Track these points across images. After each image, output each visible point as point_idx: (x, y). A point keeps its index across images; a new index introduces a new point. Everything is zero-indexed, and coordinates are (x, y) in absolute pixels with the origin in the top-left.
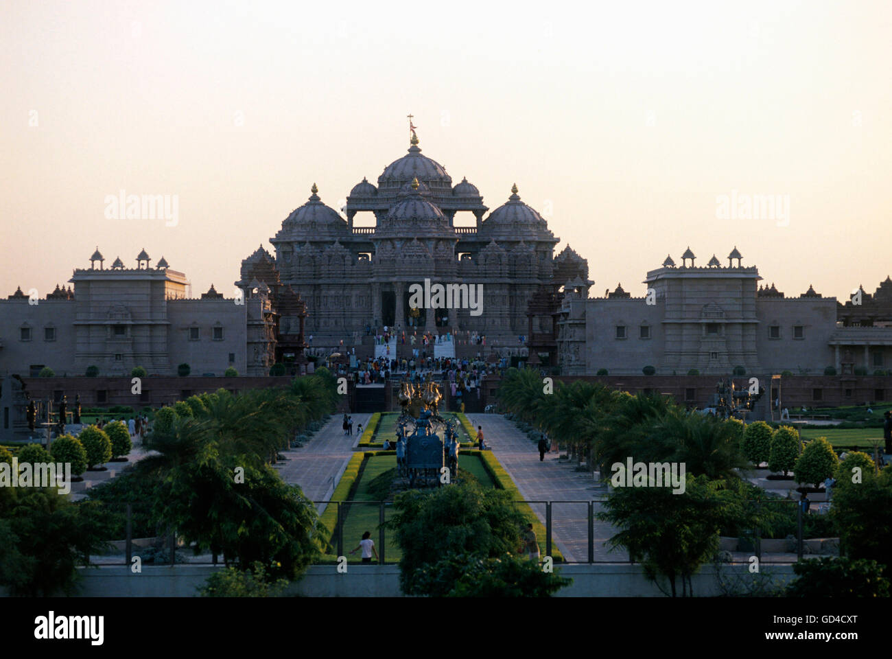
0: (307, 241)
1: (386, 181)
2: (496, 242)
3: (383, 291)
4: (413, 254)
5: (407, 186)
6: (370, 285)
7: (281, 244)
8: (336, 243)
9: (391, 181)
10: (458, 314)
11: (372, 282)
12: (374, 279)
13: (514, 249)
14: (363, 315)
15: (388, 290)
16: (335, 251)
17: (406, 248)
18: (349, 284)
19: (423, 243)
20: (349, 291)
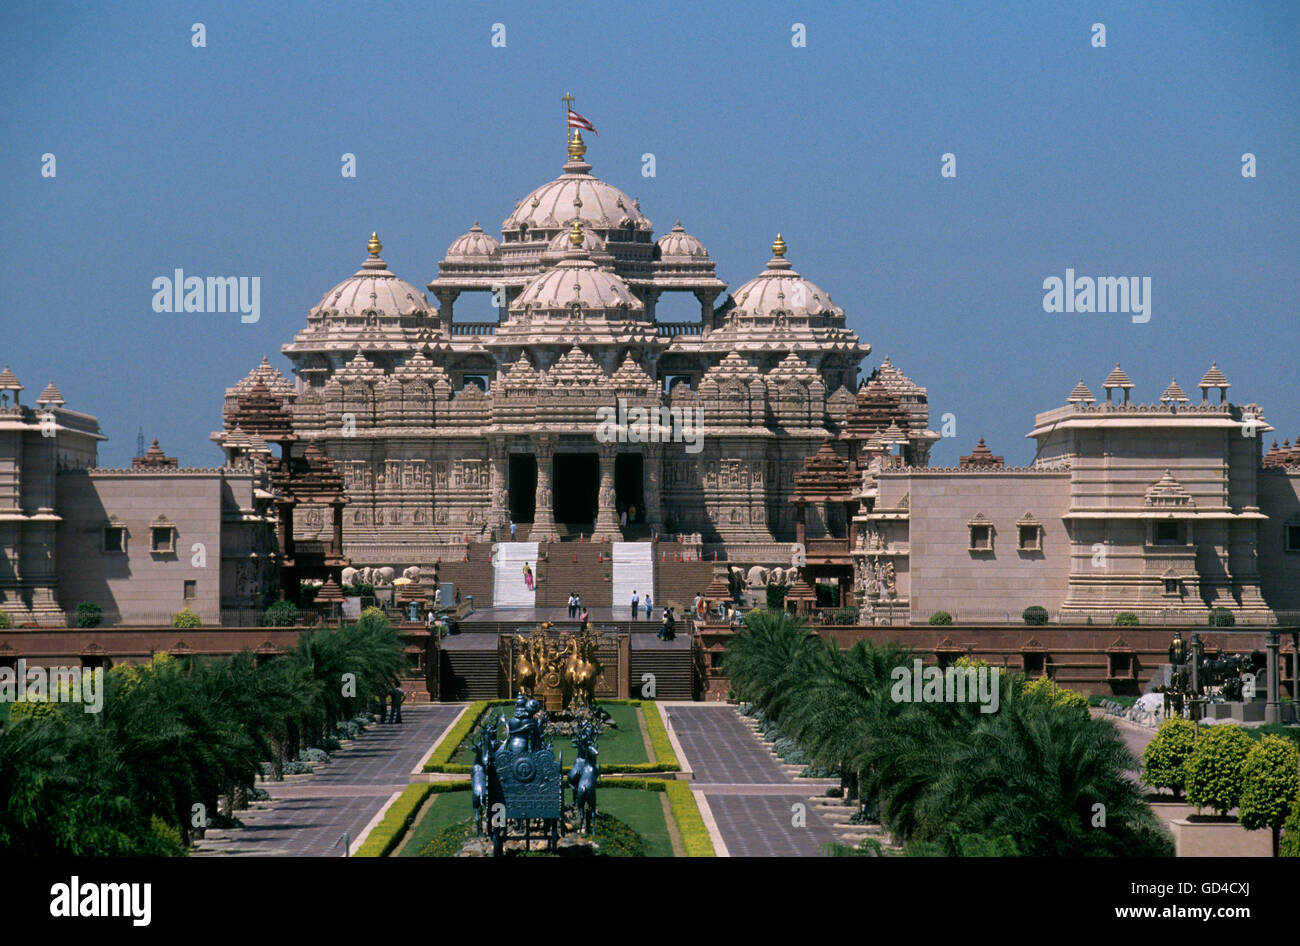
0: (359, 351)
1: (518, 229)
2: (740, 353)
3: (511, 452)
4: (572, 377)
5: (562, 240)
6: (485, 441)
7: (306, 357)
8: (418, 356)
9: (530, 229)
10: (663, 500)
11: (489, 434)
12: (493, 429)
13: (777, 367)
14: (472, 500)
15: (521, 450)
16: (415, 372)
17: (557, 365)
18: (442, 438)
19: (592, 355)
20: (444, 452)
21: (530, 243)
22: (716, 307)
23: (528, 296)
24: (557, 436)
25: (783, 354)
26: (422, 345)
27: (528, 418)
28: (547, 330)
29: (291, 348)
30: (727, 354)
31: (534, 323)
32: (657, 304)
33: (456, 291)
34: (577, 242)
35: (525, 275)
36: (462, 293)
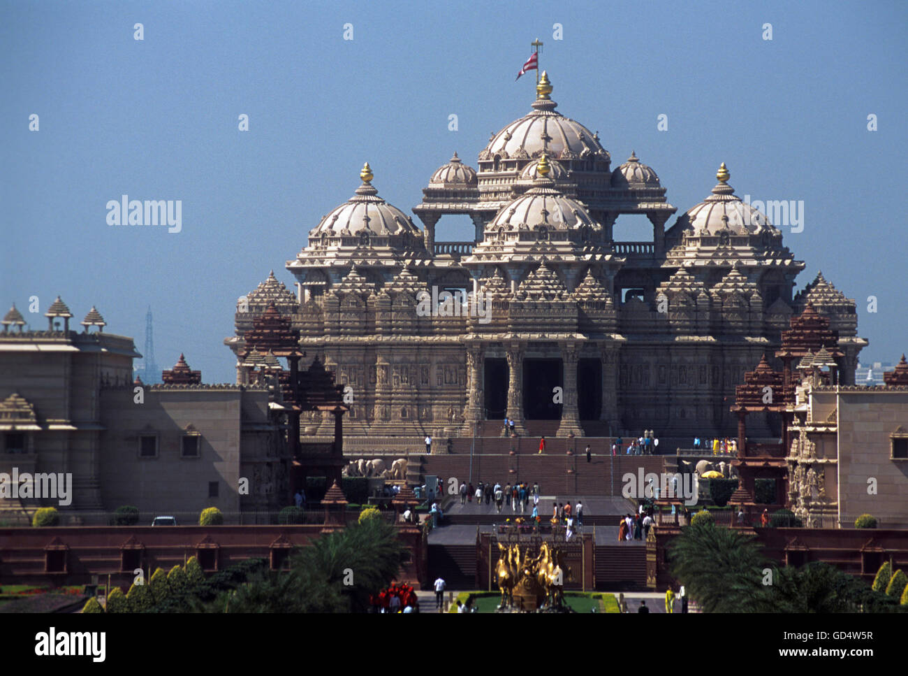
0: (353, 267)
1: (492, 160)
2: (687, 269)
3: (486, 356)
4: (539, 292)
5: (531, 170)
6: (463, 347)
7: (307, 272)
8: (404, 273)
9: (503, 160)
10: (620, 399)
11: (467, 341)
12: (470, 337)
13: (721, 282)
14: (451, 399)
15: (494, 355)
16: (402, 286)
17: (526, 281)
18: (426, 344)
19: (557, 273)
20: (427, 357)
21: (503, 172)
22: (666, 230)
23: (501, 220)
24: (527, 344)
25: (726, 270)
26: (408, 261)
27: (501, 328)
28: (518, 249)
29: (294, 264)
30: (676, 269)
31: (506, 243)
32: (614, 226)
33: (437, 214)
34: (545, 171)
35: (499, 200)
36: (443, 216)
